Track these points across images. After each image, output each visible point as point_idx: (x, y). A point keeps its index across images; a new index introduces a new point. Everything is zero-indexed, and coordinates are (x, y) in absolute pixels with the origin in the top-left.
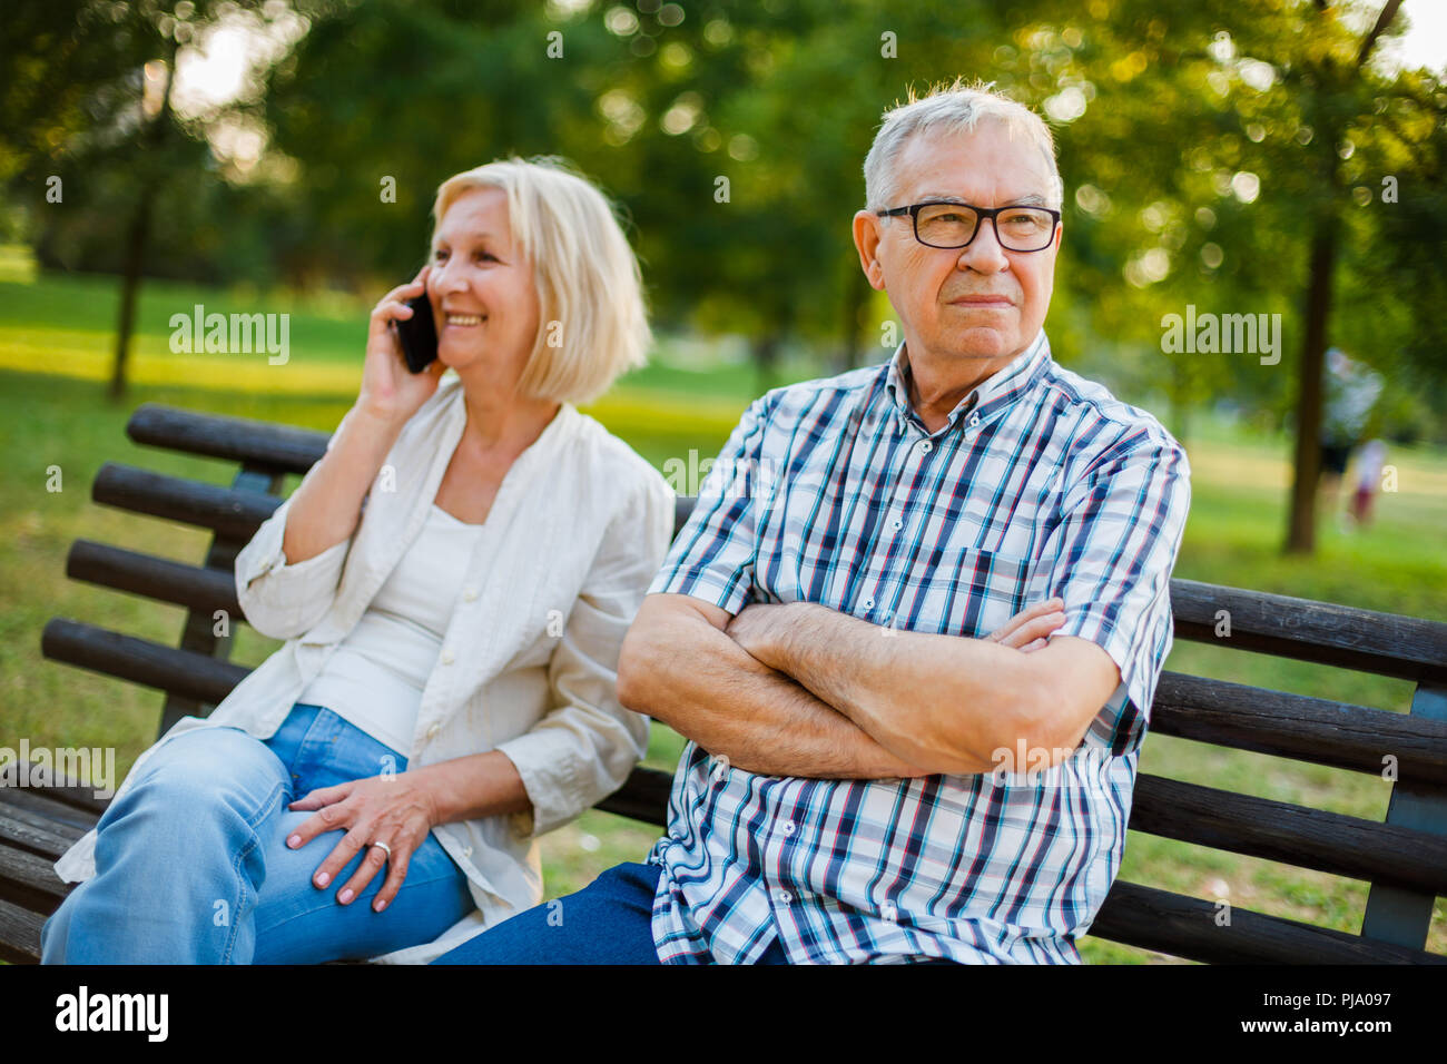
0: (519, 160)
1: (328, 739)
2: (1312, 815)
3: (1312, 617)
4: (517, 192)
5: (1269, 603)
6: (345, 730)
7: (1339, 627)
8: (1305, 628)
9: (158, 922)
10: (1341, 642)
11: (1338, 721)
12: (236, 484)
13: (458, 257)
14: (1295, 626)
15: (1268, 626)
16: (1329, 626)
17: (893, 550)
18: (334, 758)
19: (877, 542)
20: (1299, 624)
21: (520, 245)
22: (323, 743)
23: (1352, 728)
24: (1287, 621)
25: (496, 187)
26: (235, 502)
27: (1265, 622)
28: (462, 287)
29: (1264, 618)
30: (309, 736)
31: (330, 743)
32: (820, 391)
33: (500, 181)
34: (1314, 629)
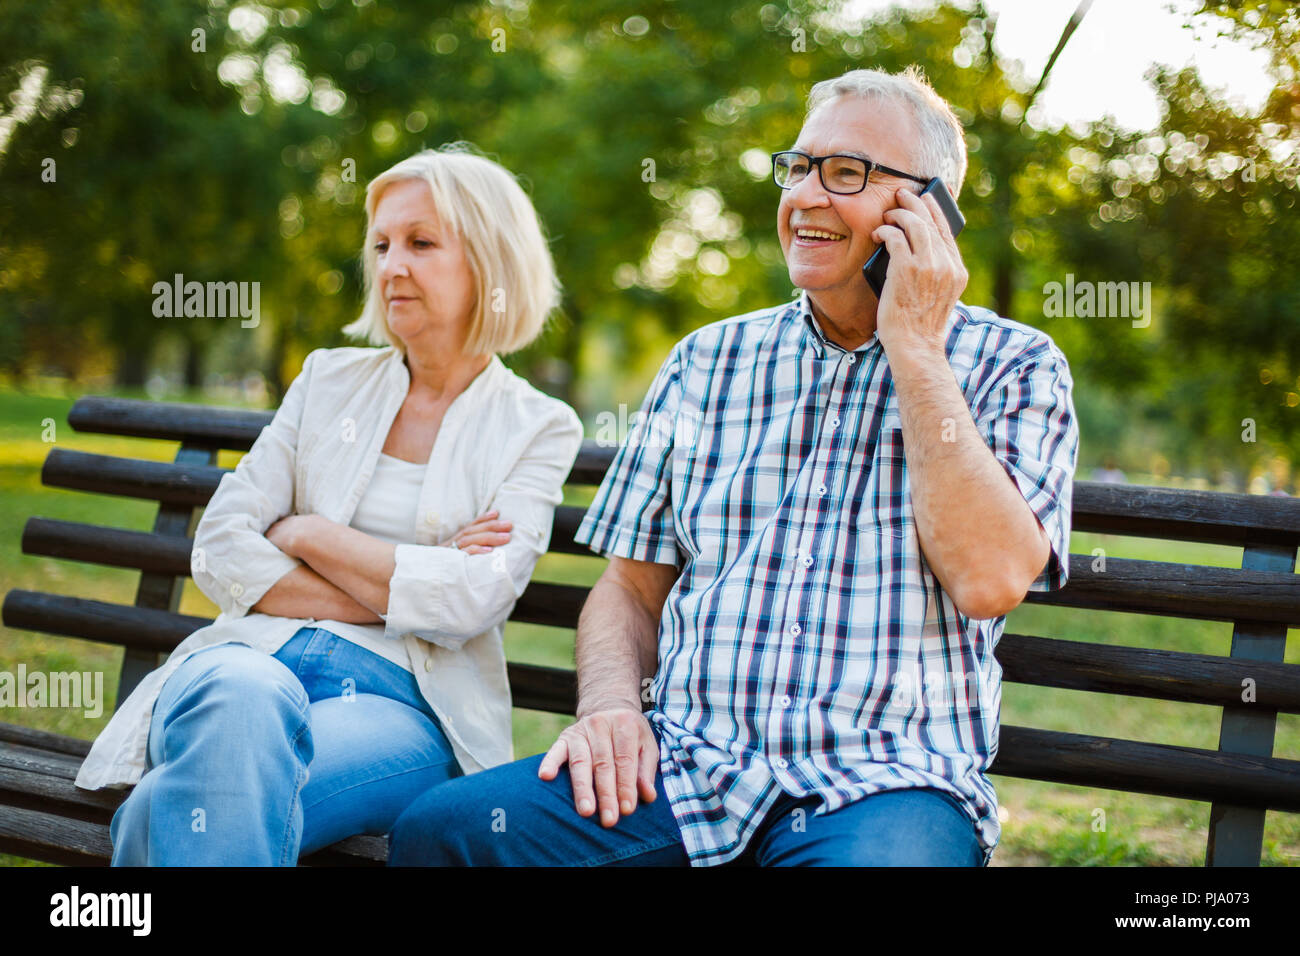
0: (432, 151)
1: (324, 653)
2: (1172, 656)
3: (1154, 499)
4: (436, 180)
5: (1116, 489)
6: (338, 646)
7: (1177, 504)
8: (1148, 507)
9: (234, 794)
10: (1180, 516)
11: (1185, 578)
12: (178, 459)
13: (396, 245)
14: (1141, 506)
15: (1117, 508)
16: (1169, 504)
17: (835, 443)
18: (331, 668)
19: (820, 438)
20: (1143, 503)
21: (448, 226)
22: (320, 656)
23: (1198, 583)
24: (1133, 502)
25: (417, 179)
26: (181, 474)
27: (1115, 505)
28: (404, 273)
29: (1113, 501)
30: (307, 651)
31: (326, 655)
32: (725, 327)
33: (420, 173)
34: (1157, 507)
